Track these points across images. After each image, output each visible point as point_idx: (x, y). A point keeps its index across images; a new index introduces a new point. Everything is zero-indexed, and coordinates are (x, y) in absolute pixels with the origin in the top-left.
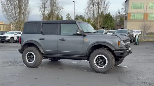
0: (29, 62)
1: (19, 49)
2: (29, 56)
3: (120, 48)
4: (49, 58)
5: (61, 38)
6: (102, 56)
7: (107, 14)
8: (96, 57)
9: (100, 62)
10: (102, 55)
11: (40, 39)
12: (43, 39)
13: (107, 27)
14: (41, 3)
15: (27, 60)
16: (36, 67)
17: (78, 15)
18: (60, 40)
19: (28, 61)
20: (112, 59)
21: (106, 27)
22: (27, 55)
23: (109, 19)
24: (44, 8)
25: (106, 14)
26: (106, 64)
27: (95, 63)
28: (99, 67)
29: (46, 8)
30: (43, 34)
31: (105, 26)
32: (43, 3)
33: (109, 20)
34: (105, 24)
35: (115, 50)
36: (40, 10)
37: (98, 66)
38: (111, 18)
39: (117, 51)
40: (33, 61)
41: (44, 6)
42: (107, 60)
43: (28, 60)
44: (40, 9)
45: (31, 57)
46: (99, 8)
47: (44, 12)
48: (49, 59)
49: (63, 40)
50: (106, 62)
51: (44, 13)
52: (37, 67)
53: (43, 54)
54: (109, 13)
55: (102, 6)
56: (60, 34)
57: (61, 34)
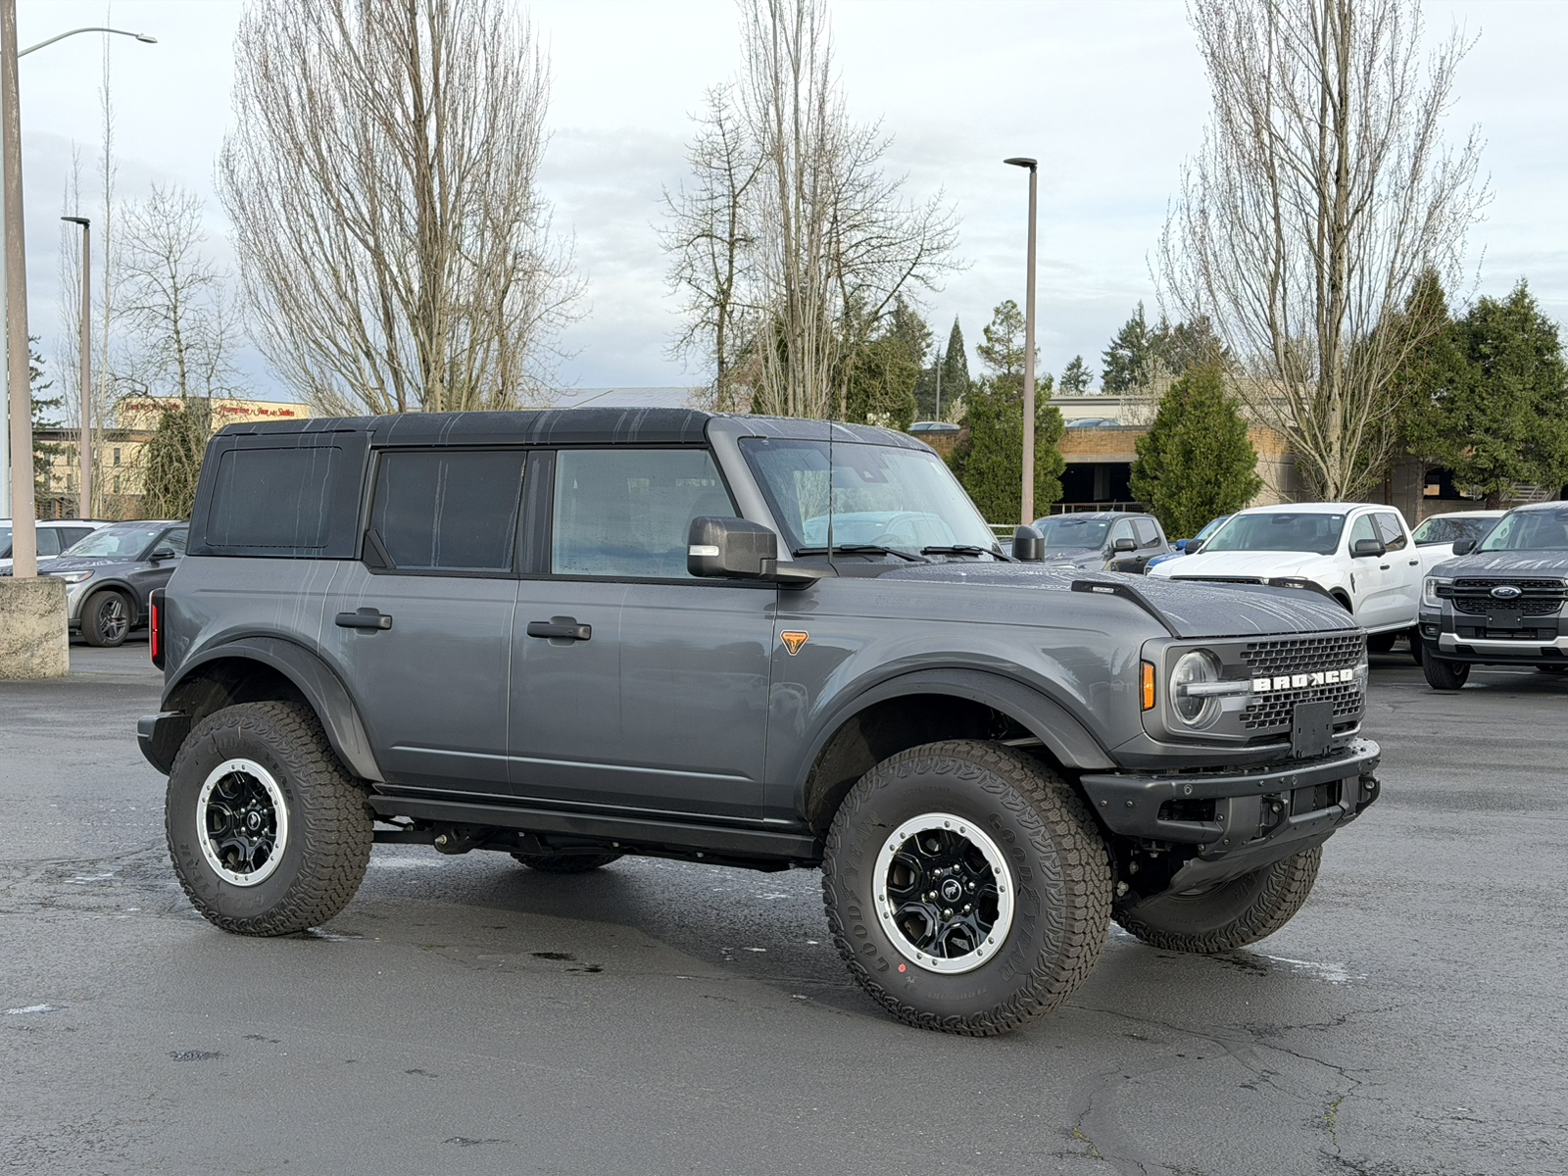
0: (229, 875)
1: (142, 726)
2: (235, 808)
3: (1157, 747)
4: (443, 839)
5: (545, 615)
6: (953, 834)
7: (1486, 310)
8: (896, 840)
9: (942, 903)
10: (956, 823)
11: (344, 623)
12: (366, 622)
13: (1484, 463)
14: (696, 194)
15: (208, 848)
16: (303, 934)
17: (1152, 322)
18: (537, 632)
19: (215, 863)
20: (1065, 865)
21: (1472, 467)
22: (205, 794)
23: (1519, 371)
24: (732, 245)
25: (1483, 301)
26: (1001, 929)
27: (885, 908)
28: (926, 960)
29: (748, 241)
30: (378, 565)
31: (1467, 454)
32: (719, 189)
33: (1510, 380)
34: (1469, 430)
35: (1104, 763)
36: (683, 274)
37: (910, 951)
38: (1538, 350)
39: (1117, 781)
40: (268, 867)
41: (722, 230)
42: (1004, 879)
43: (223, 856)
44: (678, 256)
45: (255, 817)
46: (1338, 233)
47: (726, 293)
48: (442, 848)
49: (563, 632)
50: (995, 900)
51: (723, 307)
52: (318, 930)
53: (367, 785)
54: (1523, 294)
55: (1384, 214)
56: (542, 572)
57: (556, 570)
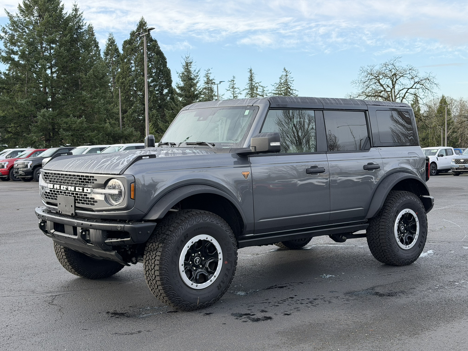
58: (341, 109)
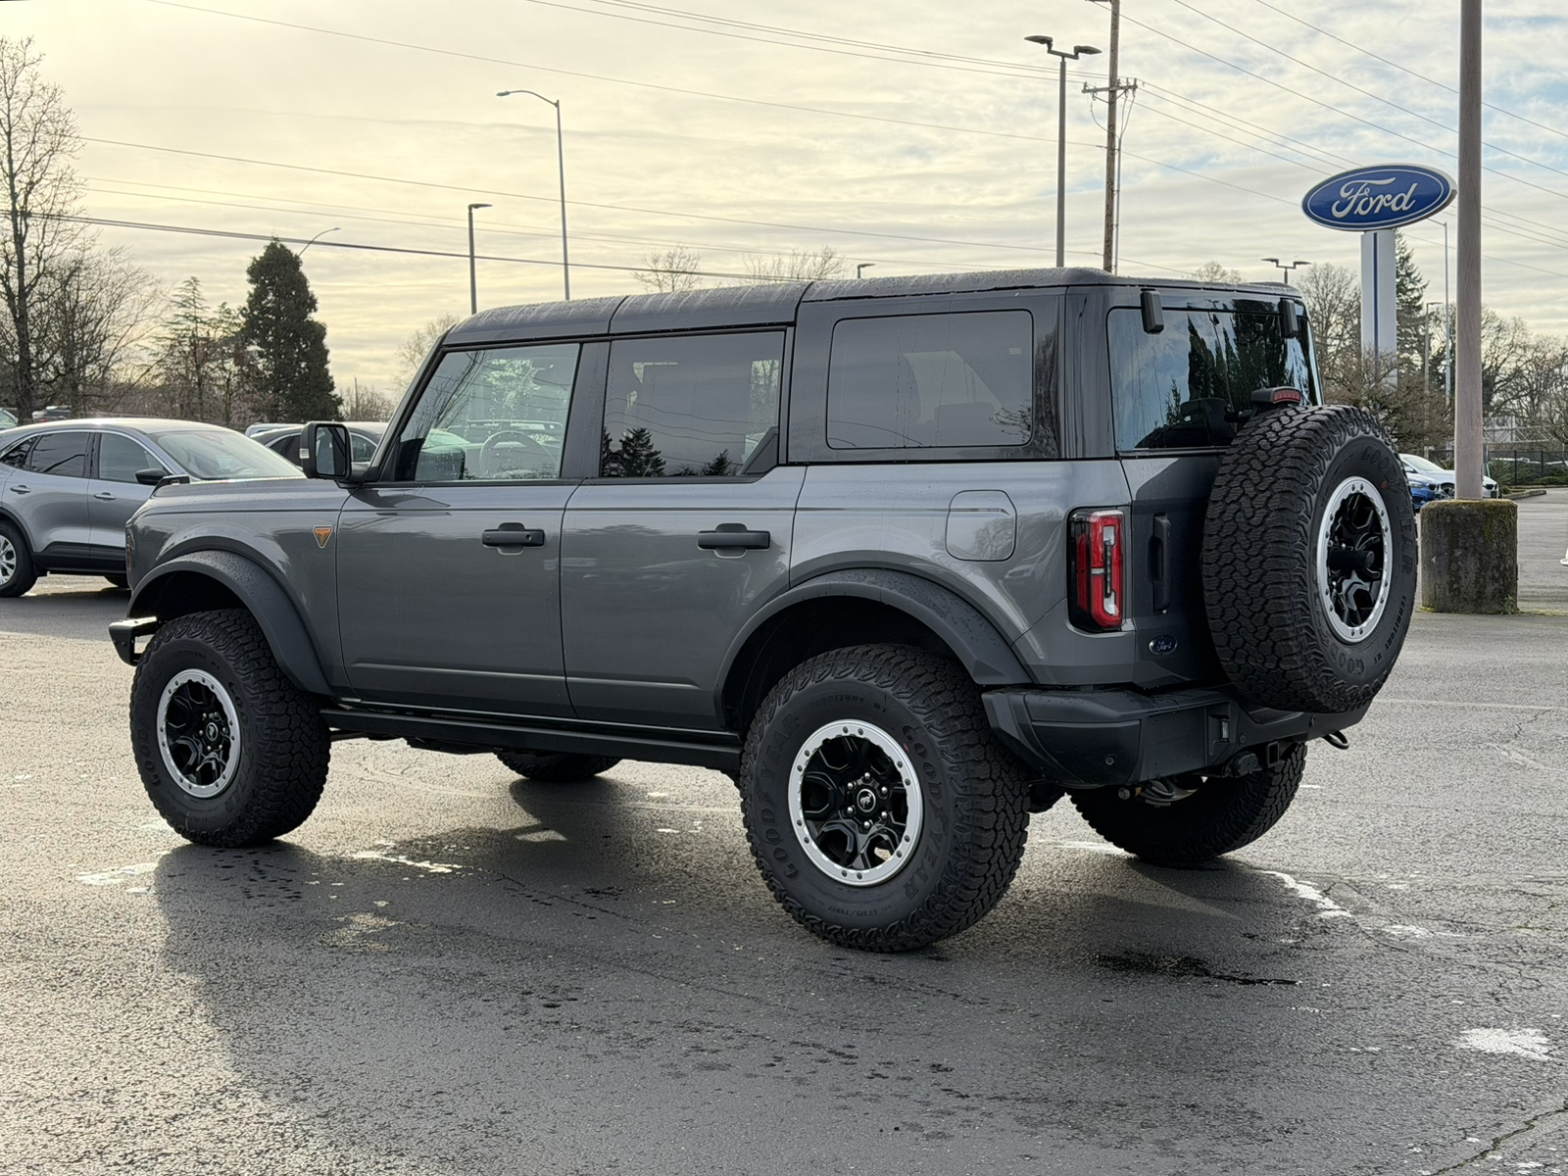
58: (674, 331)
